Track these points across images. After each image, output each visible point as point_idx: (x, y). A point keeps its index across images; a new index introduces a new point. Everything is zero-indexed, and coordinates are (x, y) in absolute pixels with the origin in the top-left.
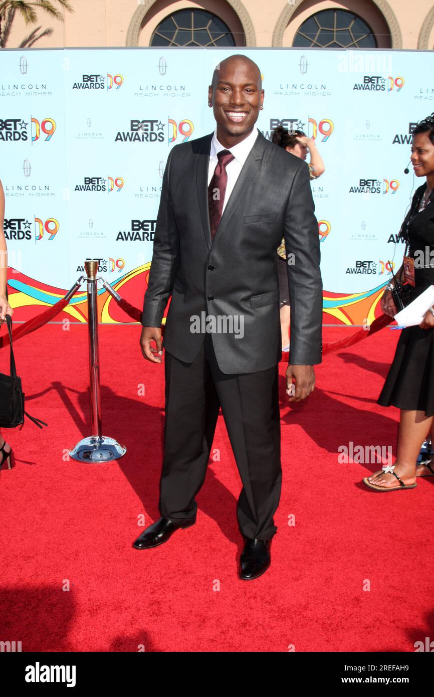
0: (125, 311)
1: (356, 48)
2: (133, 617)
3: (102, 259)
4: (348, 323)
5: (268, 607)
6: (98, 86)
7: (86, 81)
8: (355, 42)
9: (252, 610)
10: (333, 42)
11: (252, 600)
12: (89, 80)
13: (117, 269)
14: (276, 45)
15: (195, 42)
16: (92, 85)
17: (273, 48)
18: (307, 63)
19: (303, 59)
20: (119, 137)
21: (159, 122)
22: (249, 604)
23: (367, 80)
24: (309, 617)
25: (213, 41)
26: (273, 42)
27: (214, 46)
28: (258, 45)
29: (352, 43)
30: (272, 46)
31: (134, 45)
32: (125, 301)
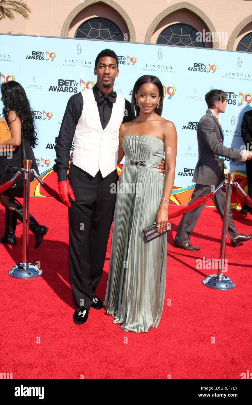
0: (46, 190)
1: (192, 47)
2: (39, 372)
3: (37, 159)
4: (178, 204)
5: (119, 369)
6: (40, 58)
7: (34, 55)
8: (192, 43)
9: (110, 370)
10: (180, 42)
11: (110, 364)
12: (36, 55)
13: (45, 165)
14: (147, 42)
15: (100, 37)
16: (37, 57)
17: (145, 43)
18: (162, 53)
19: (160, 50)
20: (51, 89)
21: (75, 81)
22: (108, 367)
23: (196, 65)
24: (143, 376)
25: (111, 37)
26: (145, 40)
27: (112, 40)
28: (137, 41)
29: (190, 44)
30: (145, 42)
31: (65, 36)
32: (46, 184)
